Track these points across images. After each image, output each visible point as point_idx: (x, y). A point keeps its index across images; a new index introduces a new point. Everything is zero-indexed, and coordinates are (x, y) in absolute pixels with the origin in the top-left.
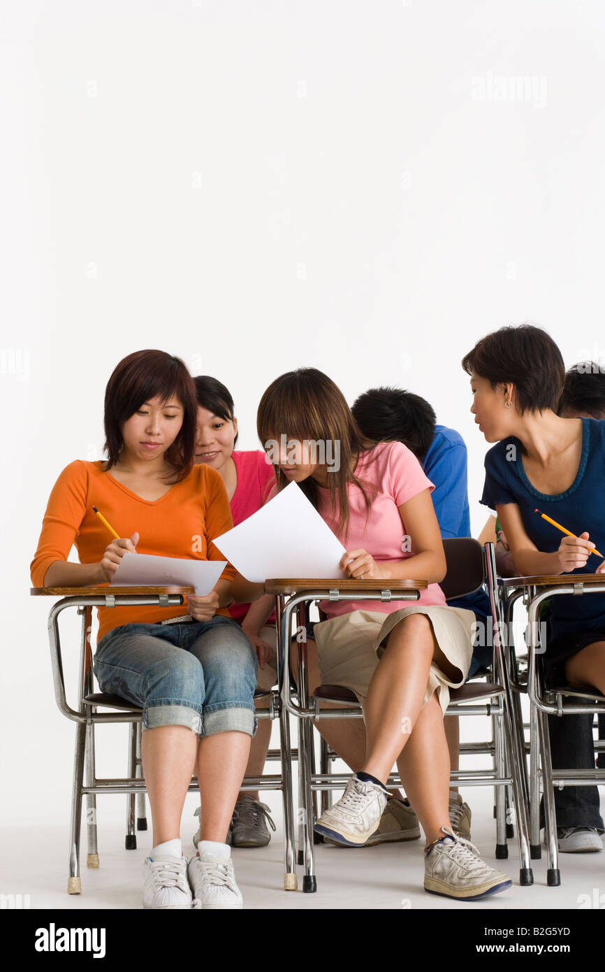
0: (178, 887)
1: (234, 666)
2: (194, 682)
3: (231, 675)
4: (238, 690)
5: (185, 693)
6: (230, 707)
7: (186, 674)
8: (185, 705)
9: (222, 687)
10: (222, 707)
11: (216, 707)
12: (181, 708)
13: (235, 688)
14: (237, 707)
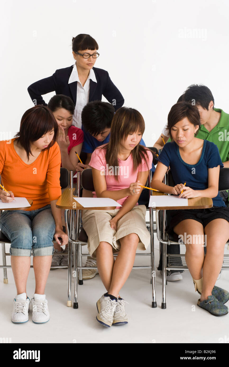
0: (23, 313)
1: (44, 232)
2: (27, 240)
3: (42, 236)
4: (45, 241)
5: (24, 245)
6: (42, 247)
7: (24, 237)
8: (24, 249)
9: (39, 240)
10: (39, 247)
11: (37, 247)
12: (22, 250)
13: (44, 240)
14: (45, 247)
